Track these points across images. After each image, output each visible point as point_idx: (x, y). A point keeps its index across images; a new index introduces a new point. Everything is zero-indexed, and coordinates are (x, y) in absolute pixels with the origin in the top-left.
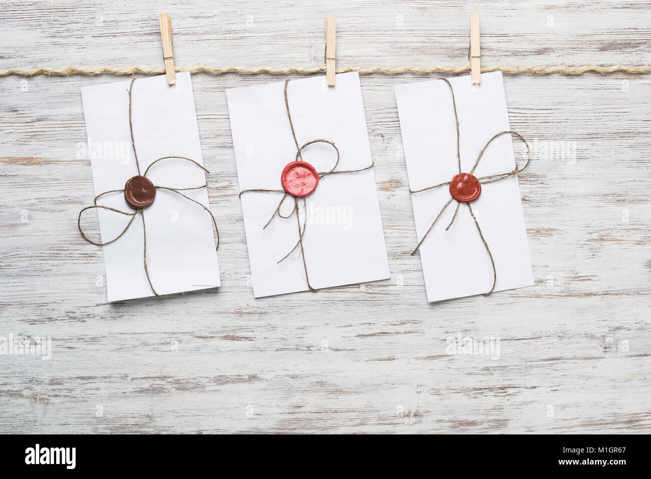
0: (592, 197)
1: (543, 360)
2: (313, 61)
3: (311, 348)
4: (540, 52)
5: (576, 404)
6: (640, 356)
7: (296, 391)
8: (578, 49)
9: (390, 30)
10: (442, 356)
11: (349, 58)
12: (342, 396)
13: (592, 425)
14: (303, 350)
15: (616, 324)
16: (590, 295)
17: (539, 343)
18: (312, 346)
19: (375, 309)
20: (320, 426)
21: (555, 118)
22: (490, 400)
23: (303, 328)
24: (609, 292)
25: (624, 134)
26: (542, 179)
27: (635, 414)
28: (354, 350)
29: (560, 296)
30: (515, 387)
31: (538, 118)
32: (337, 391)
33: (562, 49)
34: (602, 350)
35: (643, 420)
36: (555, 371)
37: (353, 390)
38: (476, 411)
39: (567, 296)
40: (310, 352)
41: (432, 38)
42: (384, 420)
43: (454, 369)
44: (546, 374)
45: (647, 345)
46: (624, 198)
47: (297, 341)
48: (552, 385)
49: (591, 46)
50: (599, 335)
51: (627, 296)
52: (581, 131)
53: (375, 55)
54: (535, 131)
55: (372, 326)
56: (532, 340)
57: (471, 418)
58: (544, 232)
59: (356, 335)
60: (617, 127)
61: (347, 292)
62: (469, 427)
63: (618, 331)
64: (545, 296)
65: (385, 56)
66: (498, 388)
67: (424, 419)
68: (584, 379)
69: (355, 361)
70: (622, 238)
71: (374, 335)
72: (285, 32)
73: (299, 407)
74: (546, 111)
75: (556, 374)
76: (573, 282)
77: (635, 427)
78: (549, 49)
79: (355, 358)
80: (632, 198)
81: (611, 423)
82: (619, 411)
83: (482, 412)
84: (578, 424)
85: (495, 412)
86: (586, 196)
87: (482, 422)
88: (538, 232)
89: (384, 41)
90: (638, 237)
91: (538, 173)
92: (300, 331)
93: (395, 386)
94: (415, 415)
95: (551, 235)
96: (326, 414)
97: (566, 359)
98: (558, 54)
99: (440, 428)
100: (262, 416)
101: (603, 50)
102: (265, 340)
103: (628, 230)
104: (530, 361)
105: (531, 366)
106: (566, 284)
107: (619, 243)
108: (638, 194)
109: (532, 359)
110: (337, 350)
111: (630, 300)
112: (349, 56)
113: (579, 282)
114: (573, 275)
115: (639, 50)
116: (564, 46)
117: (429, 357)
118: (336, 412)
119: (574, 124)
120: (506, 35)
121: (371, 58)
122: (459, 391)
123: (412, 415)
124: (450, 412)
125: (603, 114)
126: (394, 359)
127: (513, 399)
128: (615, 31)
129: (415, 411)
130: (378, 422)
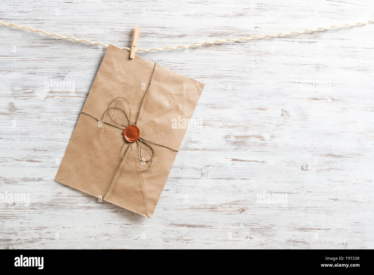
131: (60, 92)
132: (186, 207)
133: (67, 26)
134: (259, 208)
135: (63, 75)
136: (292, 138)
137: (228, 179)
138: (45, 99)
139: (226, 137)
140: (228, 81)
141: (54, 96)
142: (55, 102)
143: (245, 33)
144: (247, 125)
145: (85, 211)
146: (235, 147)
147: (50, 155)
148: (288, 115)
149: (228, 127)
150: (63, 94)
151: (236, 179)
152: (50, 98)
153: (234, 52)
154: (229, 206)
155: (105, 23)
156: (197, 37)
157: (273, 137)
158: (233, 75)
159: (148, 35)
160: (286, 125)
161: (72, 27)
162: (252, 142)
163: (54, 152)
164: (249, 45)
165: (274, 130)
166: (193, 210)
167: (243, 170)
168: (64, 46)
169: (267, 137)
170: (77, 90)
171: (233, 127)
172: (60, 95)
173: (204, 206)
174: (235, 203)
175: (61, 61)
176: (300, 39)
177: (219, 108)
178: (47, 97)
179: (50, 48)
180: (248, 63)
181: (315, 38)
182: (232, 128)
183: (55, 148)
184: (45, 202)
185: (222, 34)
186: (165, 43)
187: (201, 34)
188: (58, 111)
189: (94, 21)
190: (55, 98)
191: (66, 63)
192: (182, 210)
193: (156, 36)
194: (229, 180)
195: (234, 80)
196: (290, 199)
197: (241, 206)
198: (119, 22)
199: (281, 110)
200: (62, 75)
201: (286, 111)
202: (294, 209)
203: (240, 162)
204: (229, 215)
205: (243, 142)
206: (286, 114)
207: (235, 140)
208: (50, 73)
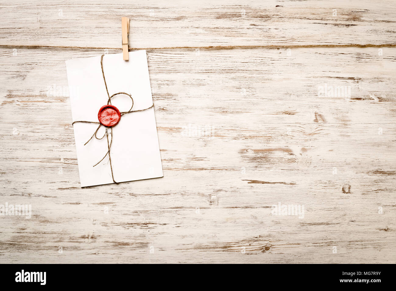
0: (206, 109)
1: (171, 208)
2: (39, 22)
3: (31, 195)
4: (178, 19)
5: (191, 235)
6: (233, 208)
7: (22, 220)
8: (202, 17)
9: (86, 4)
10: (109, 203)
11: (59, 21)
12: (48, 224)
13: (201, 248)
14: (26, 196)
15: (219, 188)
16: (202, 169)
17: (169, 197)
18: (31, 194)
19: (69, 173)
20: (35, 241)
21: (185, 60)
22: (138, 231)
23: (26, 183)
24: (215, 168)
25: (229, 71)
26: (175, 97)
27: (228, 243)
28: (56, 197)
29: (183, 169)
30: (153, 224)
31: (175, 59)
32: (46, 221)
33: (193, 17)
34: (209, 203)
35: (233, 246)
36: (178, 215)
37: (55, 221)
38: (129, 237)
39: (188, 169)
40: (29, 197)
41: (111, 9)
42: (73, 239)
43: (116, 211)
44: (173, 216)
45: (238, 201)
46: (227, 110)
47: (23, 190)
48: (177, 223)
49: (211, 15)
50: (207, 194)
51: (226, 171)
52: (201, 68)
53: (76, 19)
54: (173, 67)
55: (67, 184)
56: (165, 196)
57: (126, 241)
58: (175, 130)
59: (58, 188)
60: (224, 67)
61: (53, 162)
62: (124, 246)
63: (219, 192)
64: (174, 169)
65: (82, 20)
66: (143, 224)
67: (97, 240)
68: (197, 221)
69: (57, 204)
70: (224, 135)
71: (68, 189)
72: (23, 5)
73: (23, 229)
74: (180, 55)
75: (179, 217)
76: (192, 161)
77: (228, 251)
78: (184, 17)
79: (57, 202)
80: (232, 110)
81: (213, 248)
82: (218, 241)
83: (132, 237)
84: (192, 247)
85: (140, 238)
86: (202, 108)
87: (133, 244)
88: (171, 129)
89: (82, 11)
90: (235, 134)
91: (173, 93)
92: (24, 185)
93: (80, 220)
94: (92, 238)
95: (179, 132)
96: (39, 234)
97: (186, 208)
98: (189, 20)
99: (106, 246)
100: (2, 234)
101: (219, 18)
102: (4, 189)
103: (228, 130)
104: (163, 208)
105: (163, 211)
106: (187, 162)
107: (222, 138)
108: (236, 108)
109: (164, 207)
110: (46, 197)
111: (227, 173)
112: (60, 20)
113: (196, 161)
114: (192, 157)
115: (242, 19)
116: (193, 15)
117: (101, 203)
118: (45, 233)
119: (197, 63)
120: (157, 8)
121: (74, 21)
122: (119, 224)
123: (90, 237)
124: (113, 237)
125: (216, 58)
126: (80, 204)
127: (151, 231)
128: (227, 6)
129: (92, 235)
130: (69, 241)
131: (21, 96)
132: (190, 246)
133: (29, 11)
134: (288, 244)
135: (24, 73)
136: (330, 151)
137: (247, 207)
138: (1, 105)
139: (242, 152)
140: (243, 76)
141: (13, 101)
142: (15, 109)
143: (263, 14)
144: (270, 135)
145: (56, 252)
146: (255, 164)
147: (8, 179)
148: (323, 120)
149: (244, 138)
150: (24, 99)
151: (256, 208)
152: (8, 105)
153: (249, 39)
154: (248, 243)
155: (78, 4)
156: (200, 19)
157: (304, 150)
158: (249, 69)
159: (135, 18)
160: (321, 134)
161: (36, 11)
162: (277, 157)
163: (14, 175)
164: (270, 29)
165: (306, 141)
166: (199, 250)
167: (266, 195)
168: (26, 37)
169: (296, 150)
170: (42, 93)
171: (251, 137)
172: (20, 100)
173: (215, 245)
174: (256, 239)
175: (21, 56)
176: (335, 21)
177: (232, 113)
178: (4, 103)
179: (8, 39)
180: (269, 52)
181: (354, 20)
182: (249, 140)
183: (15, 170)
184: (5, 240)
185: (233, 15)
186: (157, 28)
187: (205, 16)
188: (17, 121)
189: (64, 3)
190: (14, 103)
191: (28, 58)
192: (185, 250)
193: (146, 19)
194: (247, 210)
195: (251, 75)
196: (329, 232)
197: (264, 243)
198: (96, 3)
199: (314, 114)
200: (22, 74)
201: (320, 115)
202: (334, 245)
203: (261, 184)
204: (248, 256)
205: (265, 158)
206: (320, 119)
207: (255, 155)
208: (7, 72)
